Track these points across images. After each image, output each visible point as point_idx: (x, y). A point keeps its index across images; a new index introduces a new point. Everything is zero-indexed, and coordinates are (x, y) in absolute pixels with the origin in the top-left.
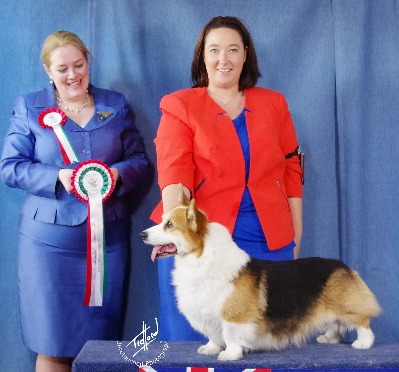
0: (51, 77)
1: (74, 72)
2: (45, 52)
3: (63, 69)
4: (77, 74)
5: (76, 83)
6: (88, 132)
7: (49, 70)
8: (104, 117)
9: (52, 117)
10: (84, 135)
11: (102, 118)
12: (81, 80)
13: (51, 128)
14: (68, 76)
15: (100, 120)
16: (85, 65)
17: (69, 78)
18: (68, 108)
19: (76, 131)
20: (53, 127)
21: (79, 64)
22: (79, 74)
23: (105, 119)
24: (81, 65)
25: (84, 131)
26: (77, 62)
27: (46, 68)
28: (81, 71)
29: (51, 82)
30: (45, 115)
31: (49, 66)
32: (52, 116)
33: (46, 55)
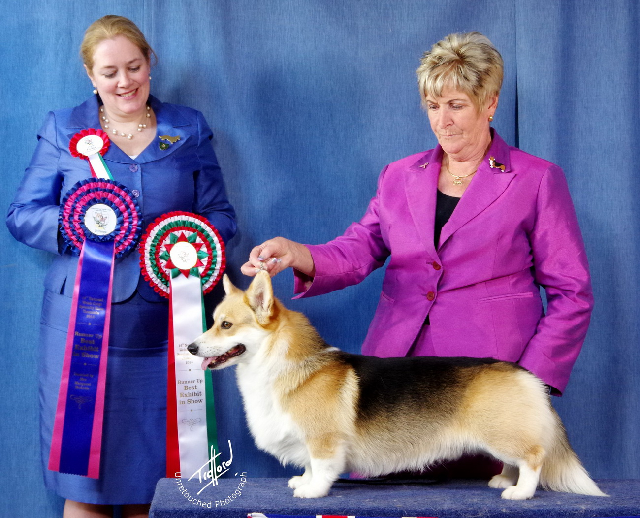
0: (94, 85)
1: (127, 77)
2: (85, 47)
3: (110, 74)
4: (131, 81)
5: (130, 94)
6: (139, 166)
7: (92, 74)
8: (167, 145)
9: (89, 143)
10: (134, 168)
11: (164, 146)
12: (137, 89)
13: (86, 158)
14: (118, 83)
15: (162, 148)
16: (143, 69)
17: (119, 85)
18: (117, 132)
19: (121, 162)
20: (89, 157)
21: (134, 66)
22: (134, 81)
23: (169, 147)
24: (138, 68)
25: (134, 163)
26: (131, 62)
27: (88, 71)
28: (138, 76)
29: (95, 92)
30: (79, 140)
31: (91, 67)
32: (90, 141)
33: (86, 50)
